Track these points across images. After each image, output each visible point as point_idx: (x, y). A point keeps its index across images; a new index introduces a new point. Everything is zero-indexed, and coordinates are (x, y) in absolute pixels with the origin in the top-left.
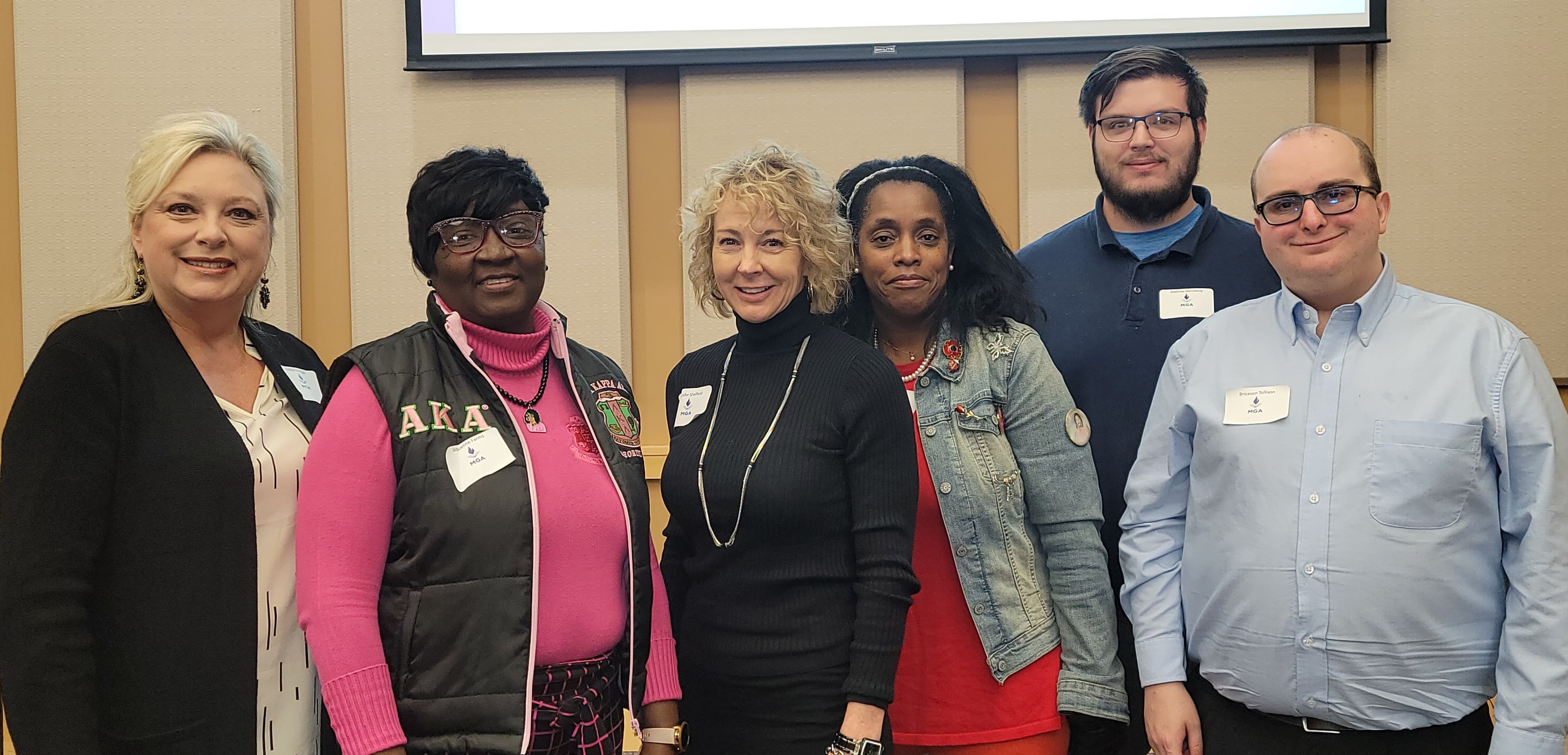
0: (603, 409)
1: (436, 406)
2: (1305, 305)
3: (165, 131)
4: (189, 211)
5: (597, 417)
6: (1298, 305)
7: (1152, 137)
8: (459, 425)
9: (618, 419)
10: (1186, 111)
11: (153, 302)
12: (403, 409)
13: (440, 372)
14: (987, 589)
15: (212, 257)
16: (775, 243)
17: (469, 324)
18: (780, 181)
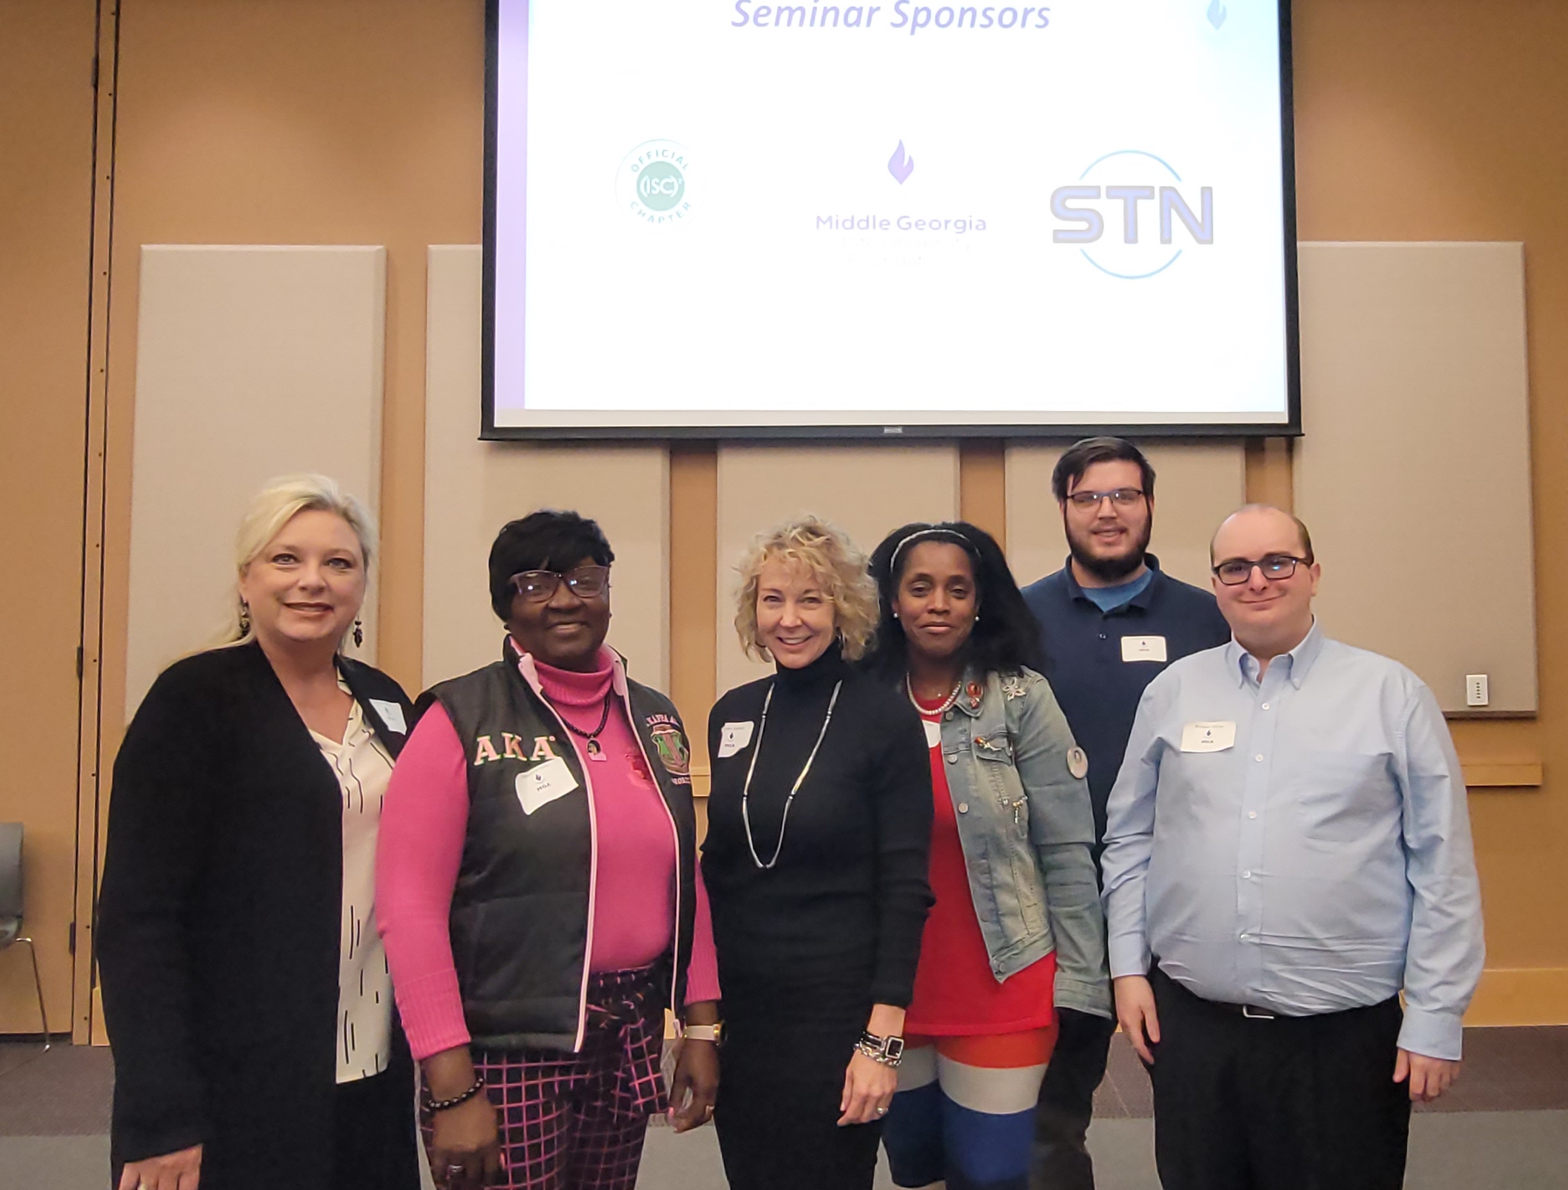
0: (657, 741)
1: (507, 737)
2: (1250, 656)
3: (273, 491)
4: (292, 560)
5: (651, 748)
6: (1244, 656)
7: (1116, 511)
8: (528, 753)
9: (669, 749)
10: (1140, 488)
11: (255, 643)
12: (479, 739)
13: (513, 705)
14: (993, 899)
15: (312, 602)
16: (813, 600)
17: (541, 664)
18: (817, 547)
